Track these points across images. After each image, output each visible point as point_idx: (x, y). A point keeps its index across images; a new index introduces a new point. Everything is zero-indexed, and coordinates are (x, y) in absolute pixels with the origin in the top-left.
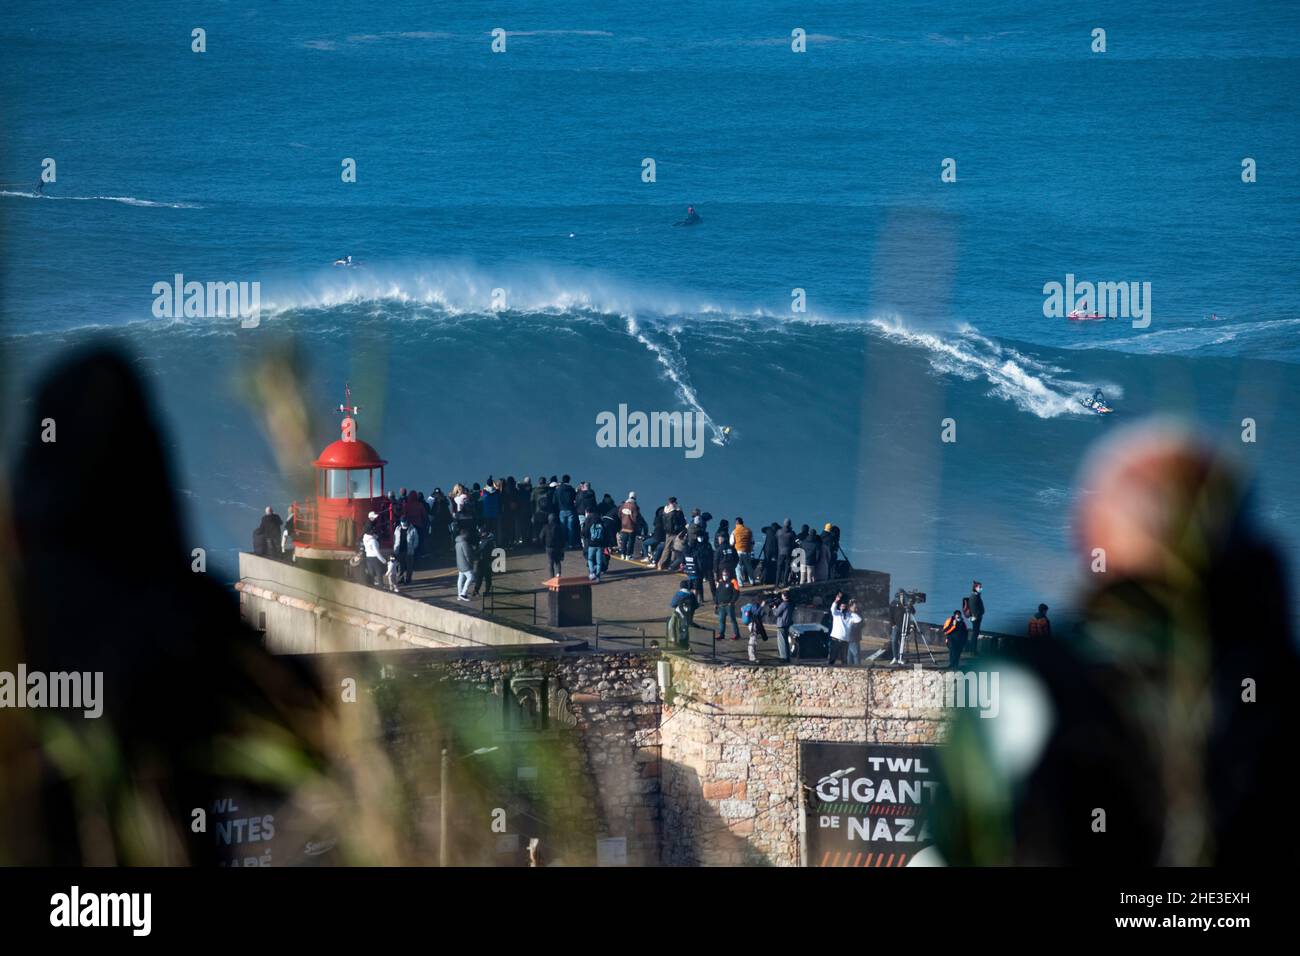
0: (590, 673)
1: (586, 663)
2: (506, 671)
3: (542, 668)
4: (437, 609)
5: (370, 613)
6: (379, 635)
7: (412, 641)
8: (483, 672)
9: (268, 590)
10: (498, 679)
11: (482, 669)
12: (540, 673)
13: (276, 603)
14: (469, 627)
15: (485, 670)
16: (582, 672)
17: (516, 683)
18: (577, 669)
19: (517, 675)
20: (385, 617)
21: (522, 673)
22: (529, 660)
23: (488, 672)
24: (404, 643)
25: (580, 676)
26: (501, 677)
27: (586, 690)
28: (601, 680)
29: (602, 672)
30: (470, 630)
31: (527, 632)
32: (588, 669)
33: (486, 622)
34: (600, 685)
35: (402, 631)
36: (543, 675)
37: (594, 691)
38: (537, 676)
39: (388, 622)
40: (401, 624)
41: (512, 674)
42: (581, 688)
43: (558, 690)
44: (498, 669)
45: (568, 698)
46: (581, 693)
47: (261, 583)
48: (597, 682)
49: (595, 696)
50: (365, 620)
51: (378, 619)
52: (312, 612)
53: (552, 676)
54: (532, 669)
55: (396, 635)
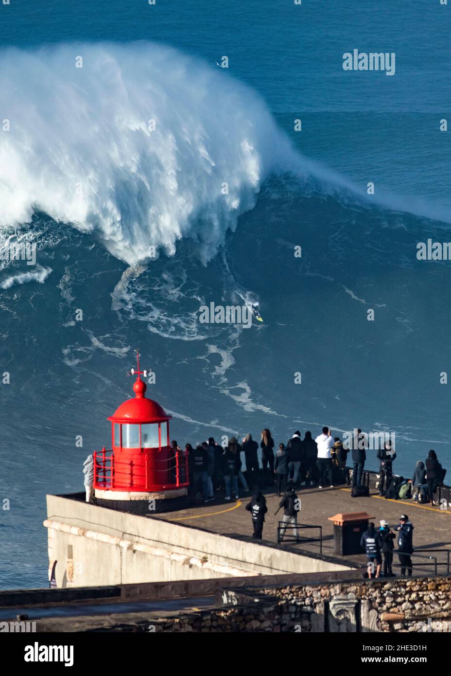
0: (395, 595)
1: (392, 588)
2: (326, 595)
3: (355, 592)
4: (238, 542)
5: (173, 545)
6: (184, 564)
7: (216, 568)
8: (307, 597)
9: (76, 526)
10: (320, 602)
11: (306, 593)
12: (354, 596)
13: (83, 538)
14: (269, 556)
15: (308, 595)
16: (389, 595)
17: (335, 605)
18: (385, 592)
19: (335, 598)
20: (188, 549)
21: (340, 597)
22: (345, 585)
23: (311, 596)
24: (207, 571)
25: (387, 598)
26: (322, 600)
27: (391, 610)
28: (405, 601)
29: (406, 594)
30: (271, 559)
31: (324, 560)
32: (394, 592)
33: (286, 553)
34: (404, 605)
35: (205, 560)
36: (357, 599)
37: (399, 611)
38: (352, 599)
39: (190, 553)
40: (204, 555)
41: (331, 598)
42: (388, 609)
43: (369, 610)
44: (319, 594)
45: (378, 617)
46: (389, 612)
47: (67, 521)
48: (400, 604)
49: (400, 616)
50: (169, 551)
51: (181, 551)
52: (118, 545)
53: (364, 599)
54: (347, 593)
55: (199, 564)
